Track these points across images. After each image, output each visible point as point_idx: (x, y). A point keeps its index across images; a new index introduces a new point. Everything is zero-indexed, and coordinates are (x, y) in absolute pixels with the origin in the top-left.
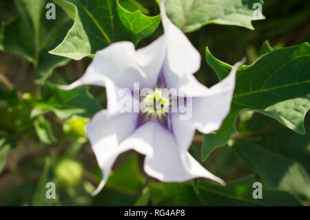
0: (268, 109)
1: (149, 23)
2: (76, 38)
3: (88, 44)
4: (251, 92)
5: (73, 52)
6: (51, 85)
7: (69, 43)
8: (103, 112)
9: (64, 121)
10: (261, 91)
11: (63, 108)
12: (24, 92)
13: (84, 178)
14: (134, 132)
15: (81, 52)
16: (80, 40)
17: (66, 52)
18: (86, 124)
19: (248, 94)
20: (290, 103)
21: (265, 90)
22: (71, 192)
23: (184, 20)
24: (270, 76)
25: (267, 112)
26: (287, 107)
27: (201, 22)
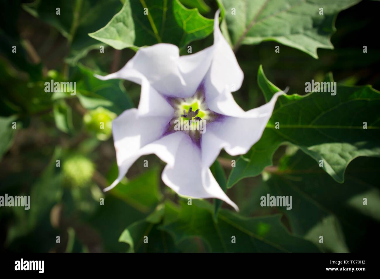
0: (311, 148)
1: (204, 25)
2: (121, 24)
3: (132, 34)
4: (299, 126)
5: (114, 39)
6: (82, 67)
7: (113, 29)
8: (134, 110)
9: (87, 110)
10: (310, 126)
11: (89, 96)
12: (50, 69)
13: (94, 182)
14: (160, 138)
15: (123, 41)
16: (125, 28)
17: (107, 38)
18: (111, 120)
19: (295, 126)
20: (338, 147)
21: (315, 127)
22: (76, 193)
23: (244, 30)
24: (324, 113)
25: (310, 151)
26: (332, 151)
27: (263, 36)
